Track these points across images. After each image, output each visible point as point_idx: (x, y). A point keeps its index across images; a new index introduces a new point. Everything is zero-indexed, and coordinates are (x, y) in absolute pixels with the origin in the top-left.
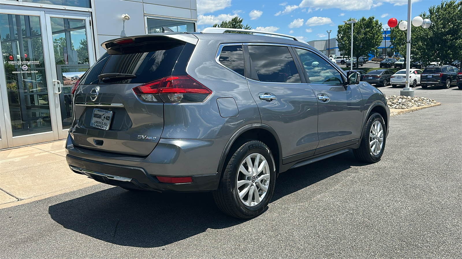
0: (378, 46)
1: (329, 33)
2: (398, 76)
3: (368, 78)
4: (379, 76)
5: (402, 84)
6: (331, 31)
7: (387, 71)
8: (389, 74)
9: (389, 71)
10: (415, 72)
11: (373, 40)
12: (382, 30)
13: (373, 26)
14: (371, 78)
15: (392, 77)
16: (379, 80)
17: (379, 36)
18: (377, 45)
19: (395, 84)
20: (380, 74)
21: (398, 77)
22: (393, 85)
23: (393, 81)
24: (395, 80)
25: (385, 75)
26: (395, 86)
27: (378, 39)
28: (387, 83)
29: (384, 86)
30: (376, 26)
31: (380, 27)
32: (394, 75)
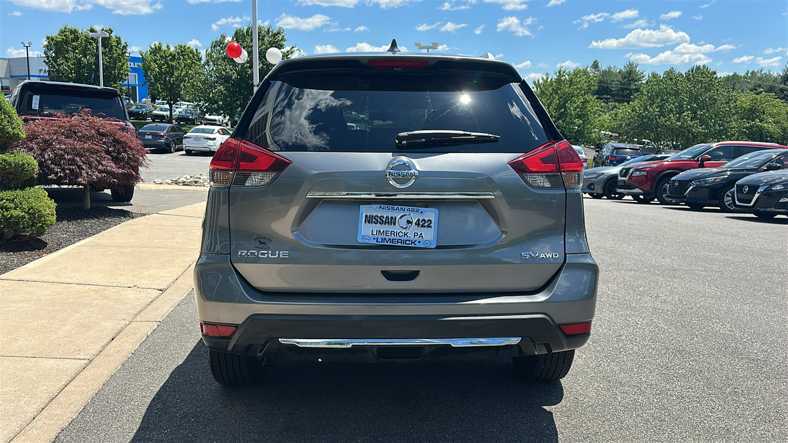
0: (123, 82)
1: (27, 47)
2: (196, 136)
3: (145, 137)
4: (162, 134)
5: (203, 149)
6: (30, 44)
7: (174, 126)
8: (176, 132)
9: (176, 128)
10: (220, 131)
11: (114, 70)
12: (127, 55)
13: (111, 45)
14: (150, 137)
15: (186, 138)
16: (163, 141)
17: (123, 64)
18: (121, 79)
19: (191, 149)
20: (164, 132)
21: (197, 138)
22: (186, 151)
23: (187, 144)
24: (191, 142)
25: (171, 133)
26: (189, 153)
27: (122, 70)
28: (175, 146)
29: (171, 152)
30: (117, 45)
31: (125, 48)
32: (188, 134)
